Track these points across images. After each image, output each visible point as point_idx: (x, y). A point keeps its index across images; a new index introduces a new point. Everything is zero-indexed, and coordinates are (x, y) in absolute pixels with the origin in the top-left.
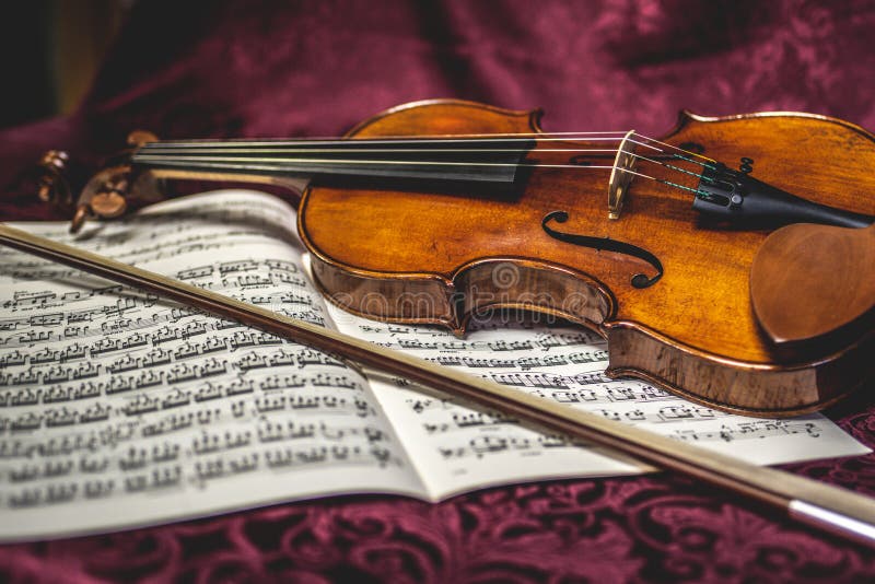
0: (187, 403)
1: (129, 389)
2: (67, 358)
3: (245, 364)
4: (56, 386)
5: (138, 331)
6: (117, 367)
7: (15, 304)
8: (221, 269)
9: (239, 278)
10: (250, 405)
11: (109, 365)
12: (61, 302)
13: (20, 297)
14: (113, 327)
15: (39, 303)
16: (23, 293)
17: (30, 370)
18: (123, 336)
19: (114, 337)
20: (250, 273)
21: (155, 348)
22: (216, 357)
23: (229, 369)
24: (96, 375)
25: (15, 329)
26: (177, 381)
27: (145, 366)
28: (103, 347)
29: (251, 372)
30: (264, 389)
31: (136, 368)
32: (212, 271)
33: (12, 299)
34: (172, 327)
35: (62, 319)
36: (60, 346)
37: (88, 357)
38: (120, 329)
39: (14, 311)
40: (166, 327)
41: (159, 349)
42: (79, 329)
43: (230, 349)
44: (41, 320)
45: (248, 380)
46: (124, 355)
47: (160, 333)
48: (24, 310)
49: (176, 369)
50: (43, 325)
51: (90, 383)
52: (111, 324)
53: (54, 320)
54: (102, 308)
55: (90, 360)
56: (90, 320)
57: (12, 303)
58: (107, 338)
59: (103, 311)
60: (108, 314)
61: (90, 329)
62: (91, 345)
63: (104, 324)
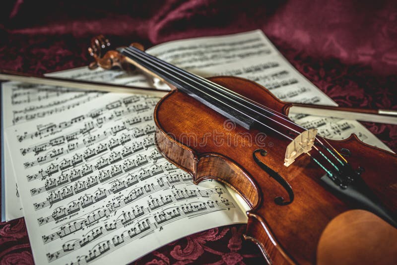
0: (137, 182)
1: (109, 178)
2: (76, 163)
3: (155, 157)
4: (77, 181)
5: (101, 142)
6: (100, 166)
7: (40, 134)
8: (124, 102)
9: (134, 107)
10: (165, 180)
11: (95, 165)
12: (59, 129)
13: (41, 129)
14: (89, 142)
15: (50, 132)
16: (41, 126)
17: (62, 175)
18: (95, 146)
19: (92, 147)
20: (138, 103)
21: (112, 152)
22: (140, 154)
23: (149, 160)
24: (92, 172)
25: (45, 150)
26: (129, 170)
27: (112, 163)
28: (89, 155)
29: (159, 161)
30: (168, 170)
31: (107, 165)
32: (121, 103)
33: (37, 131)
34: (115, 138)
35: (64, 139)
36: (69, 156)
37: (84, 161)
38: (92, 142)
39: (41, 138)
40: (112, 139)
41: (114, 152)
42: (74, 145)
43: (145, 148)
44: (55, 142)
45: (159, 165)
46: (100, 158)
47: (111, 143)
48: (45, 136)
49: (125, 163)
50: (57, 144)
51: (91, 177)
52: (87, 140)
53: (61, 141)
54: (79, 130)
55: (86, 163)
56: (77, 138)
57: (38, 133)
58: (89, 149)
59: (81, 132)
60: (83, 134)
61: (79, 144)
62: (83, 154)
63: (84, 140)
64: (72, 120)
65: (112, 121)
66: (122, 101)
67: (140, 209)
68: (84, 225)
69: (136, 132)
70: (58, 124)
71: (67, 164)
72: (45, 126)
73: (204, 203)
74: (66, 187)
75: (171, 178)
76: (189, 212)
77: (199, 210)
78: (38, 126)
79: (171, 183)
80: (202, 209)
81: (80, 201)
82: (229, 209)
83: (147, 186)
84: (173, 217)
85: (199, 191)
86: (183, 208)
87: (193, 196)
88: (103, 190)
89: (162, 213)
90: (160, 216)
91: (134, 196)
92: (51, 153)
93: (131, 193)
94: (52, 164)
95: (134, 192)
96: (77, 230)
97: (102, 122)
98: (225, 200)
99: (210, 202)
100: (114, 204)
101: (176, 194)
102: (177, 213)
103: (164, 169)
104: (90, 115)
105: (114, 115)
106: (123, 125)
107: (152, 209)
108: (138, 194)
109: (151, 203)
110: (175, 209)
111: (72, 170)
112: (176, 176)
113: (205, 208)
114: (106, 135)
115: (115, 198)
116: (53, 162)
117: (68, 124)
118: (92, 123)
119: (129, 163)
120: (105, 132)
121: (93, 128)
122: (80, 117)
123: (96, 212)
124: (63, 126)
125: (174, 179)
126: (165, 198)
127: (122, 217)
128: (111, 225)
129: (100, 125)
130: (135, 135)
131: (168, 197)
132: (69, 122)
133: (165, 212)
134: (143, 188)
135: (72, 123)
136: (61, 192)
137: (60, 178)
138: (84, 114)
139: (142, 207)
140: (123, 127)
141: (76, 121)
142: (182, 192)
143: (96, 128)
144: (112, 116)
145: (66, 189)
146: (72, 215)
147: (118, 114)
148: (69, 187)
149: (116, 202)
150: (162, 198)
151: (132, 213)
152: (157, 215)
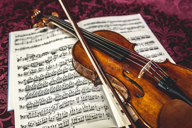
0: (67, 97)
1: (54, 92)
2: (41, 79)
3: (77, 84)
4: (40, 90)
5: (54, 70)
6: (51, 83)
7: (27, 59)
8: (68, 47)
10: (80, 99)
11: (49, 82)
12: (36, 58)
13: (28, 56)
14: (49, 68)
15: (32, 59)
17: (34, 84)
18: (51, 72)
22: (71, 81)
23: (74, 85)
24: (47, 86)
25: (28, 69)
26: (64, 89)
27: (57, 83)
28: (47, 76)
29: (79, 87)
30: (82, 93)
31: (55, 84)
32: (66, 48)
33: (26, 57)
34: (61, 69)
36: (38, 75)
37: (45, 79)
38: (50, 69)
39: (27, 61)
40: (59, 69)
41: (59, 77)
42: (41, 68)
43: (74, 78)
44: (33, 65)
45: (79, 89)
46: (52, 79)
47: (58, 71)
48: (29, 61)
49: (63, 85)
50: (34, 67)
51: (46, 89)
52: (48, 67)
53: (36, 65)
54: (45, 60)
55: (45, 80)
56: (43, 65)
57: (27, 58)
58: (48, 72)
59: (46, 62)
60: (47, 63)
61: (44, 68)
62: (45, 75)
63: (46, 67)
64: (43, 54)
65: (61, 58)
66: (67, 46)
67: (66, 113)
68: (39, 114)
69: (71, 67)
70: (36, 55)
71: (37, 79)
72: (30, 55)
73: (97, 115)
74: (34, 92)
75: (83, 98)
76: (88, 120)
77: (94, 118)
78: (27, 54)
79: (83, 101)
80: (95, 118)
81: (39, 101)
82: (109, 119)
83: (71, 101)
84: (80, 122)
85: (96, 106)
86: (86, 117)
87: (92, 110)
88: (51, 98)
89: (76, 118)
90: (74, 120)
91: (64, 105)
92: (31, 71)
93: (63, 103)
94: (30, 77)
95: (64, 103)
96: (36, 117)
97: (56, 58)
98: (108, 113)
99: (100, 114)
100: (55, 107)
101: (84, 108)
102: (83, 119)
103: (81, 92)
104: (51, 52)
105: (62, 54)
106: (65, 62)
107: (72, 115)
108: (66, 104)
109: (72, 112)
110: (82, 117)
111: (39, 83)
112: (86, 97)
113: (97, 118)
114: (57, 66)
115: (56, 104)
116: (31, 76)
117: (41, 56)
118: (52, 57)
119: (65, 85)
120: (56, 64)
121: (52, 60)
122: (46, 53)
123: (46, 109)
124: (38, 56)
125: (84, 99)
126: (78, 110)
127: (57, 116)
128: (51, 118)
129: (55, 59)
130: (70, 69)
131: (80, 110)
132: (41, 55)
133: (77, 118)
134: (69, 102)
135: (42, 55)
136: (32, 94)
137: (33, 86)
138: (49, 51)
139: (67, 113)
140: (65, 63)
141: (44, 55)
142: (87, 107)
143: (53, 61)
144: (61, 55)
145: (34, 93)
146: (35, 107)
147: (64, 54)
148: (36, 92)
149: (56, 106)
150: (77, 109)
151: (62, 115)
152: (73, 119)
